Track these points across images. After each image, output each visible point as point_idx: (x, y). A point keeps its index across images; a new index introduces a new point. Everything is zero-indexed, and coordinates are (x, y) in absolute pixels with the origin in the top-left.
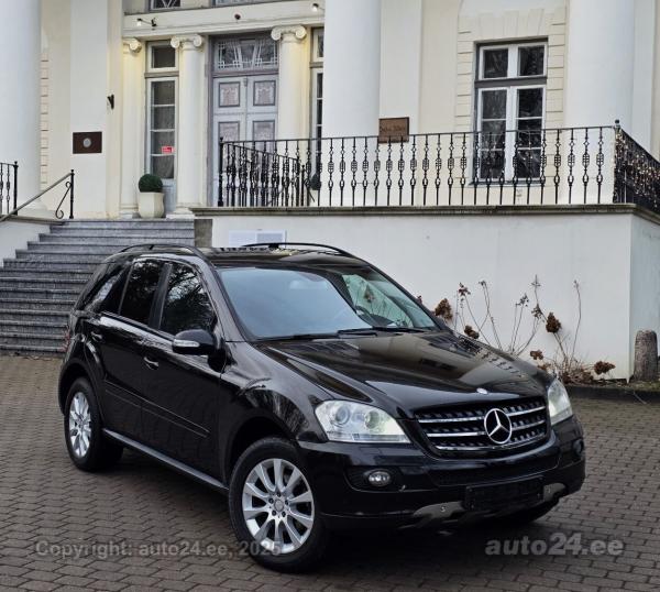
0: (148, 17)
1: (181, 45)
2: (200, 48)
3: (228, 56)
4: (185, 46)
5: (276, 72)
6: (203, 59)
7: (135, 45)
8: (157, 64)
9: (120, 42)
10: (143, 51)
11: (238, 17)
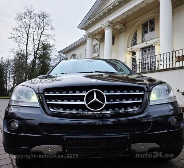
0: (131, 48)
1: (136, 51)
2: (140, 51)
3: (145, 51)
4: (137, 51)
5: (154, 52)
6: (141, 52)
7: (129, 52)
8: (133, 55)
9: (126, 53)
10: (130, 54)
11: (146, 44)
